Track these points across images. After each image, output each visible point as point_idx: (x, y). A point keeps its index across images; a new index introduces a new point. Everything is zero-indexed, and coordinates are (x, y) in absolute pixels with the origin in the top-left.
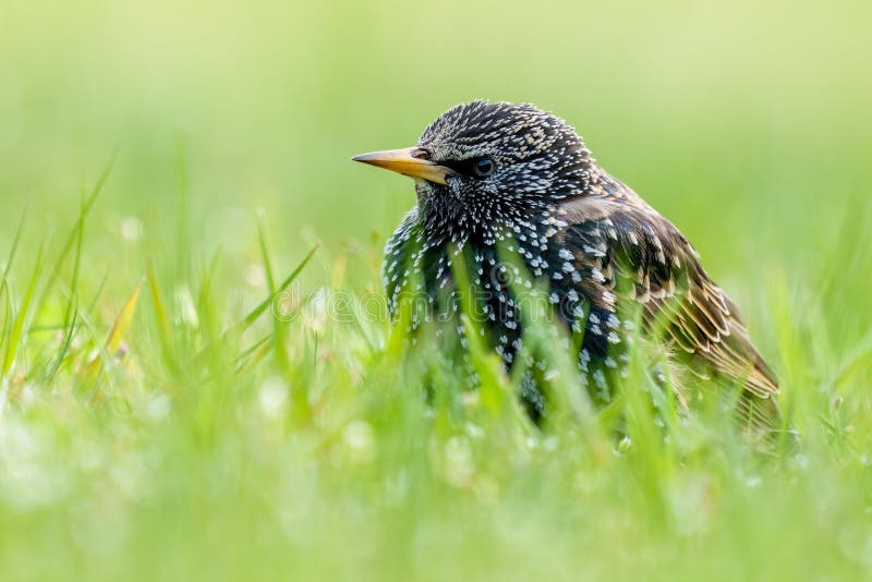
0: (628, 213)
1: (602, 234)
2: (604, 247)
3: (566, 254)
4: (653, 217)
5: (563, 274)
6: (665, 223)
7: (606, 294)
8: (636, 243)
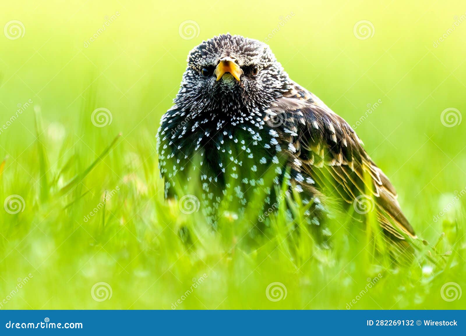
0: (313, 109)
1: (295, 121)
2: (295, 129)
3: (273, 133)
4: (331, 114)
5: (270, 145)
6: (340, 119)
7: (296, 160)
8: (317, 128)
